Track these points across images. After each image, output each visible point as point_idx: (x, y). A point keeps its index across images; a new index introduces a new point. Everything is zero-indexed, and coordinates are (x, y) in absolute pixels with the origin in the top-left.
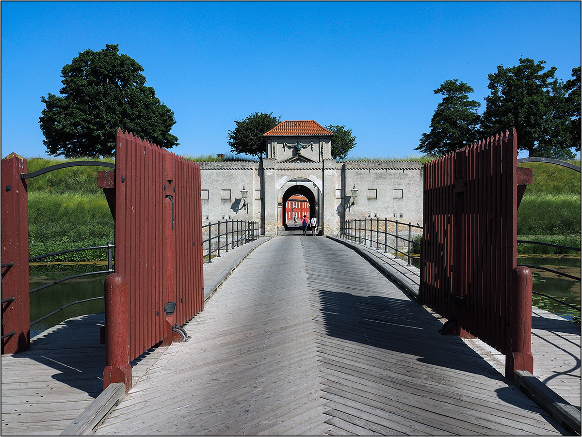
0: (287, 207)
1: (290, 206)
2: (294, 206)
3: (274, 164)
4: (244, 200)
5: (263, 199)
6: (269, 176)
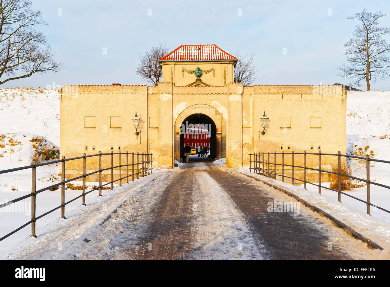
3: (171, 88)
4: (137, 129)
5: (158, 128)
6: (165, 102)
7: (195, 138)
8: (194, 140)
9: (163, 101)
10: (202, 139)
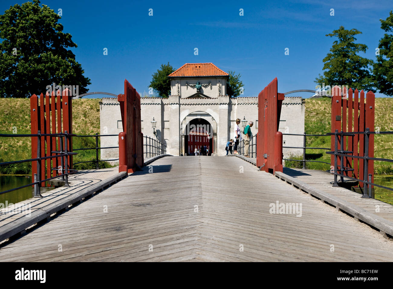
0: (189, 141)
1: (192, 140)
2: (196, 140)
3: (178, 100)
4: (154, 129)
5: (169, 128)
6: (174, 110)
7: (198, 141)
8: (197, 142)
9: (173, 109)
10: (204, 142)
